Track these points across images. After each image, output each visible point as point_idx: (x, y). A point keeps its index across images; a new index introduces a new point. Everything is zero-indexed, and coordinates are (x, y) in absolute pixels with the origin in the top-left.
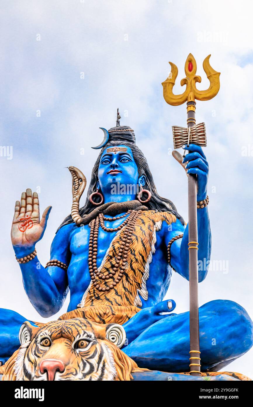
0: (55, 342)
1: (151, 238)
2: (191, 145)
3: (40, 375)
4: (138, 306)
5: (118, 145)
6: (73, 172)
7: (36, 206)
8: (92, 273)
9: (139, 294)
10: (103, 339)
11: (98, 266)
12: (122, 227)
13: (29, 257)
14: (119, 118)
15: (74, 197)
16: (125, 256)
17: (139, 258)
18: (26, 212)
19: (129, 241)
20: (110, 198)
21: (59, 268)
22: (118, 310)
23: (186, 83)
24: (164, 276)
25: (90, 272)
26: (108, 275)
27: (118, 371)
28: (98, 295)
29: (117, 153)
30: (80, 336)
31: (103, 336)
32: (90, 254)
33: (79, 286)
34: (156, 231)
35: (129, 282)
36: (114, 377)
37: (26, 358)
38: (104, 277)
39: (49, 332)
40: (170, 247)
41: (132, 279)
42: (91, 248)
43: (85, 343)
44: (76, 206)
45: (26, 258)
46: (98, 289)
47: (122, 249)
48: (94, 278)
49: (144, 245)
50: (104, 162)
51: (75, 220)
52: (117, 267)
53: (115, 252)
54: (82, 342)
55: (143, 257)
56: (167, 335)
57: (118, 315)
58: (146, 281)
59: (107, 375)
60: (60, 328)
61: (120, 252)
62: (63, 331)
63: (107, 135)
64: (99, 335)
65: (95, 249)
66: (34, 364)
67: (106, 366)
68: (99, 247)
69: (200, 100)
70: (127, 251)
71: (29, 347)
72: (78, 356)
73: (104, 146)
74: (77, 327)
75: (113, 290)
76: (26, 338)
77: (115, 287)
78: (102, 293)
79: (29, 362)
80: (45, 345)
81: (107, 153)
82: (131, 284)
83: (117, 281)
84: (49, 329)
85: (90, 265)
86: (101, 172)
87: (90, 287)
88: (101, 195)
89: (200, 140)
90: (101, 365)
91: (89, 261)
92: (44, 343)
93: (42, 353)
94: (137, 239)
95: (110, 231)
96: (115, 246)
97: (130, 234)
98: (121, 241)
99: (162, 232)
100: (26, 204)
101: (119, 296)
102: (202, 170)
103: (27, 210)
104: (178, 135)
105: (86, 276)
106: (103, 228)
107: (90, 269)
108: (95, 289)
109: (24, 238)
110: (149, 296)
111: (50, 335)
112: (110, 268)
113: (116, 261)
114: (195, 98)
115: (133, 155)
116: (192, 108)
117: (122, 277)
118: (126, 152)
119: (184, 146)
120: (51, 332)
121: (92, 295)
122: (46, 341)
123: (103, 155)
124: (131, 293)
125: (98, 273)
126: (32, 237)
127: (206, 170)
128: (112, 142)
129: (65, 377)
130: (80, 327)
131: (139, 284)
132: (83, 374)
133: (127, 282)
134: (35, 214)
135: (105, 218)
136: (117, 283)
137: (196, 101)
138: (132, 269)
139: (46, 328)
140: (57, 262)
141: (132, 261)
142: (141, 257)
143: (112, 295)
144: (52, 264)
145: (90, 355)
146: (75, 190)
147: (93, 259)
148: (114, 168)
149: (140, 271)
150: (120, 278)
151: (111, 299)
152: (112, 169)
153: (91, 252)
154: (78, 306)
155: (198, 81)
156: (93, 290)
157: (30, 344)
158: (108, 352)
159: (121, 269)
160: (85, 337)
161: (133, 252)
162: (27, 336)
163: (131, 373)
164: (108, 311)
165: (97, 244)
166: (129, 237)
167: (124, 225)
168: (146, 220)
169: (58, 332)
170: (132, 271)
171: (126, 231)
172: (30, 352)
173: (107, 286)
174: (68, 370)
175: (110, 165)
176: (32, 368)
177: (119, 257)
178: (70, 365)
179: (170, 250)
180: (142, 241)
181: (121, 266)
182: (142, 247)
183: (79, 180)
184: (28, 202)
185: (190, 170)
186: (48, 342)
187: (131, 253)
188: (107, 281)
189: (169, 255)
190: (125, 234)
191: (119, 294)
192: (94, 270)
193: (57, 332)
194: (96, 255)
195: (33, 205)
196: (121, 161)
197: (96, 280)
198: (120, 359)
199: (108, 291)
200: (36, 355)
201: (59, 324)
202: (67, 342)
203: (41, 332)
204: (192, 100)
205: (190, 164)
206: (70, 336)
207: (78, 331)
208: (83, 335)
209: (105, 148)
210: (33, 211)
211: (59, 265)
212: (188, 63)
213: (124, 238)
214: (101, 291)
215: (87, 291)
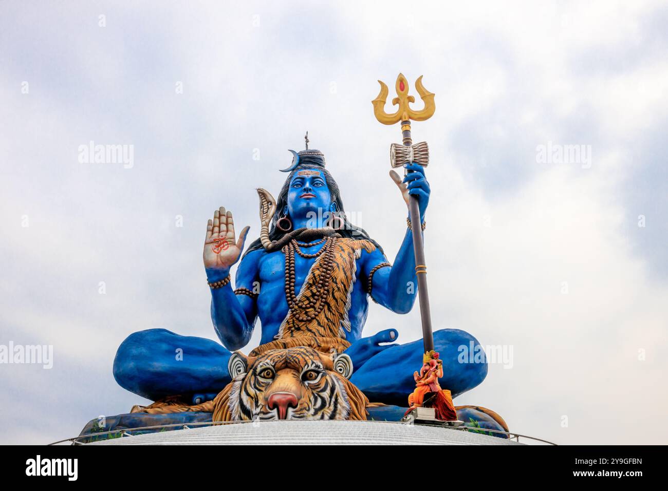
0: (279, 373)
1: (352, 266)
2: (413, 164)
3: (269, 411)
4: (342, 337)
5: (310, 168)
6: (262, 194)
7: (230, 226)
8: (290, 302)
9: (343, 326)
10: (331, 370)
11: (296, 294)
12: (320, 253)
13: (223, 281)
14: (307, 141)
15: (262, 221)
16: (327, 284)
17: (341, 286)
18: (219, 232)
19: (330, 268)
20: (301, 224)
21: (249, 298)
22: (323, 341)
23: (399, 102)
24: (364, 307)
25: (288, 301)
26: (308, 304)
27: (352, 407)
28: (298, 325)
29: (310, 176)
30: (308, 367)
31: (331, 367)
32: (287, 281)
33: (275, 315)
34: (356, 259)
35: (331, 312)
36: (348, 413)
37: (243, 393)
38: (304, 306)
39: (272, 362)
40: (372, 277)
41: (334, 309)
42: (288, 275)
43: (314, 374)
44: (266, 230)
45: (219, 283)
46: (298, 319)
47: (323, 276)
48: (293, 308)
49: (345, 274)
50: (296, 185)
51: (265, 245)
52: (318, 296)
53: (315, 279)
54: (311, 374)
55: (345, 286)
56: (394, 367)
57: (324, 347)
58: (349, 311)
59: (340, 411)
60: (284, 358)
61: (321, 280)
62: (288, 361)
63: (297, 158)
64: (326, 366)
65: (293, 276)
66: (254, 399)
67: (339, 401)
68: (297, 274)
69: (415, 120)
70: (328, 278)
71: (246, 380)
72: (308, 389)
73: (293, 170)
74: (304, 356)
75: (315, 320)
76: (238, 369)
77: (317, 317)
78: (303, 323)
79: (248, 397)
80: (267, 376)
81: (298, 176)
82: (333, 314)
83: (319, 310)
84: (270, 358)
85: (287, 293)
86: (292, 196)
87: (288, 316)
88: (289, 220)
89: (422, 160)
90: (333, 400)
91: (287, 289)
92: (265, 374)
93: (263, 386)
94: (338, 267)
95: (308, 258)
96: (315, 273)
97: (331, 261)
98: (322, 268)
99: (361, 261)
100: (220, 224)
101: (322, 326)
102: (424, 190)
103: (221, 230)
104: (400, 153)
105: (283, 305)
106: (300, 254)
107: (287, 297)
108: (295, 319)
109: (219, 260)
110: (352, 327)
111: (273, 365)
112: (310, 296)
113: (317, 289)
114: (410, 118)
115: (326, 179)
116: (407, 128)
117: (323, 306)
118: (319, 176)
119: (406, 165)
120: (274, 362)
121: (292, 325)
122: (268, 372)
123: (293, 179)
124: (334, 324)
125: (297, 302)
126: (228, 260)
127: (428, 191)
128: (304, 165)
129: (299, 413)
130: (307, 356)
131: (342, 314)
132: (315, 409)
133: (329, 313)
134: (230, 234)
135: (299, 244)
136: (319, 313)
137: (410, 120)
138: (334, 298)
139: (265, 358)
140: (245, 290)
141: (334, 290)
142: (343, 285)
143: (314, 326)
144: (240, 292)
145: (321, 388)
146: (264, 214)
147: (291, 286)
148: (307, 192)
149: (342, 300)
150: (321, 307)
151: (314, 330)
152: (305, 193)
153: (288, 279)
154: (275, 337)
155: (411, 101)
156: (292, 320)
157: (246, 376)
158: (339, 385)
159: (322, 298)
160: (313, 367)
161: (335, 280)
162: (239, 367)
163: (366, 408)
164: (313, 343)
165: (294, 270)
166: (330, 264)
167: (323, 252)
168: (345, 247)
169: (283, 362)
170: (335, 301)
171: (326, 258)
172: (248, 386)
173: (308, 316)
174: (301, 404)
175: (303, 188)
176: (251, 403)
177: (320, 285)
178: (303, 399)
179: (371, 280)
180: (343, 269)
181: (322, 295)
182: (344, 275)
183: (268, 203)
184: (221, 221)
185: (412, 190)
186: (272, 374)
187: (333, 281)
188: (307, 310)
189: (370, 285)
190: (325, 261)
191: (321, 324)
192: (292, 298)
193: (281, 361)
194: (294, 282)
195: (227, 224)
196: (314, 185)
197: (295, 309)
198: (352, 392)
199: (310, 321)
200: (257, 388)
201: (282, 352)
202: (294, 373)
203: (261, 362)
204: (407, 119)
205: (413, 184)
206: (297, 366)
207: (305, 361)
208: (312, 365)
209: (295, 171)
210: (227, 231)
211: (247, 293)
212: (399, 83)
213: (325, 264)
214: (302, 321)
215: (285, 321)
